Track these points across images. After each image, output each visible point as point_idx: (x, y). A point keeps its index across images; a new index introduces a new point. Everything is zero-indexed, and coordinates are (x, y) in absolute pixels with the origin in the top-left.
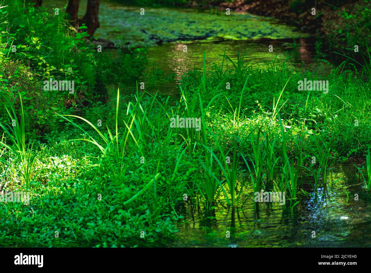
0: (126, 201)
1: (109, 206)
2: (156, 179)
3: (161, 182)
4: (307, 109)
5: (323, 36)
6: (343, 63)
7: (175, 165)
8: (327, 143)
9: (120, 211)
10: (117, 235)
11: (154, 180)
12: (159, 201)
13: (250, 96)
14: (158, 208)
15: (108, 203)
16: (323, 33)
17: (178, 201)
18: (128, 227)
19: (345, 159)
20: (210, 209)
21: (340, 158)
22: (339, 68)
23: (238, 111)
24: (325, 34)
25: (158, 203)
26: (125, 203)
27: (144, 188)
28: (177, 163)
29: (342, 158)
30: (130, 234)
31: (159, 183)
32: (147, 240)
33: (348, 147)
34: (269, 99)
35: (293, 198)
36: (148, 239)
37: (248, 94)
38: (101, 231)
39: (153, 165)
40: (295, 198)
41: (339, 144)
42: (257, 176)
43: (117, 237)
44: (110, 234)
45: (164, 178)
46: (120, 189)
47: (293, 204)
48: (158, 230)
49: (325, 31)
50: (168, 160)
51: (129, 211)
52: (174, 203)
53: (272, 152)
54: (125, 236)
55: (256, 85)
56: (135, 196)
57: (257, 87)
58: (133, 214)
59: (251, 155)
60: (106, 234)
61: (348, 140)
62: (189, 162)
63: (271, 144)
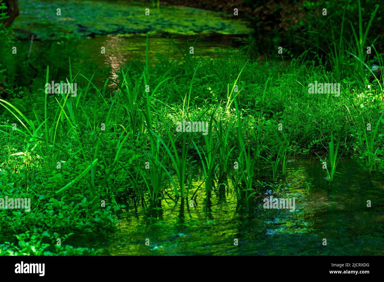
0: (58, 189)
1: (38, 195)
2: (93, 166)
3: (99, 172)
4: (265, 99)
5: (282, 32)
6: (305, 52)
7: (116, 153)
8: (286, 134)
9: (52, 199)
10: (49, 225)
11: (91, 166)
12: (97, 190)
13: (200, 86)
14: (96, 197)
15: (36, 193)
16: (282, 29)
17: (119, 192)
18: (61, 216)
19: (306, 151)
20: (156, 200)
21: (300, 150)
22: (300, 58)
23: (187, 99)
24: (284, 30)
25: (96, 192)
26: (57, 192)
27: (80, 175)
28: (118, 152)
29: (303, 150)
30: (63, 224)
31: (97, 173)
32: (83, 230)
33: (309, 139)
34: (221, 91)
35: (249, 188)
36: (85, 230)
37: (198, 84)
38: (30, 220)
39: (89, 153)
40: (251, 189)
41: (300, 136)
42: (209, 168)
43: (48, 228)
44: (39, 224)
45: (102, 167)
46: (52, 176)
47: (249, 195)
48: (97, 219)
49: (284, 27)
50: (107, 149)
51: (62, 199)
52: (114, 194)
53: (226, 143)
54: (58, 226)
55: (207, 76)
56: (69, 184)
57: (209, 78)
58: (68, 202)
59: (202, 147)
60: (35, 223)
61: (309, 131)
62: (131, 150)
63: (225, 135)
